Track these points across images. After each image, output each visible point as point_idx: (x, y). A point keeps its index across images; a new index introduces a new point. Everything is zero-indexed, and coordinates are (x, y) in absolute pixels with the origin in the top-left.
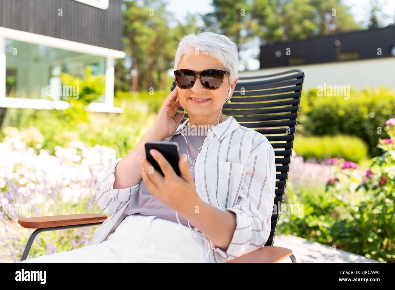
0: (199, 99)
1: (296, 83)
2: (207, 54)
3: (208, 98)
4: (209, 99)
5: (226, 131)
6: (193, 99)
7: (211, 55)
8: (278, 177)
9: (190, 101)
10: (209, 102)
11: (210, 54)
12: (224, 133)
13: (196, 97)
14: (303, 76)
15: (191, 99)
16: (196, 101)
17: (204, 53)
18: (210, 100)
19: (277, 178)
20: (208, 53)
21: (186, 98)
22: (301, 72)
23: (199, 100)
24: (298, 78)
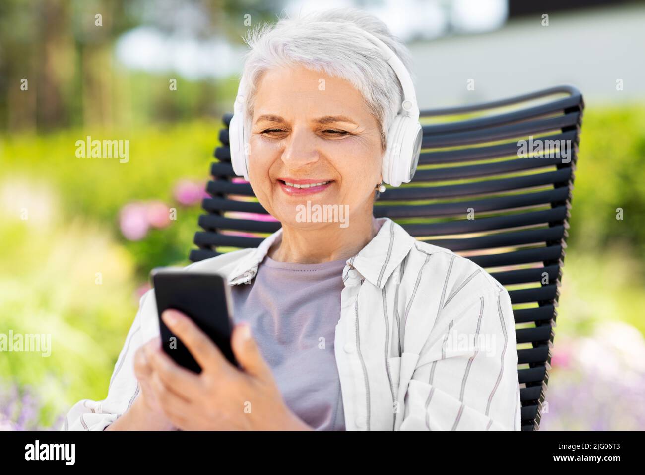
0: (301, 182)
1: (563, 125)
2: (317, 68)
3: (329, 177)
4: (330, 182)
5: (387, 261)
6: (288, 184)
7: (329, 70)
8: (523, 357)
9: (279, 188)
10: (331, 188)
11: (326, 68)
12: (384, 267)
13: (293, 177)
14: (580, 107)
15: (282, 182)
16: (296, 188)
17: (310, 68)
18: (333, 185)
19: (520, 362)
20: (321, 65)
21: (272, 183)
22: (575, 95)
23: (302, 186)
24: (568, 111)
